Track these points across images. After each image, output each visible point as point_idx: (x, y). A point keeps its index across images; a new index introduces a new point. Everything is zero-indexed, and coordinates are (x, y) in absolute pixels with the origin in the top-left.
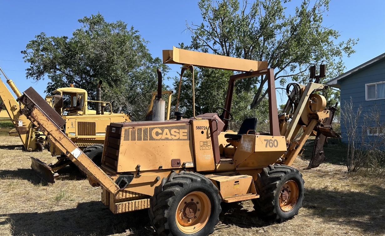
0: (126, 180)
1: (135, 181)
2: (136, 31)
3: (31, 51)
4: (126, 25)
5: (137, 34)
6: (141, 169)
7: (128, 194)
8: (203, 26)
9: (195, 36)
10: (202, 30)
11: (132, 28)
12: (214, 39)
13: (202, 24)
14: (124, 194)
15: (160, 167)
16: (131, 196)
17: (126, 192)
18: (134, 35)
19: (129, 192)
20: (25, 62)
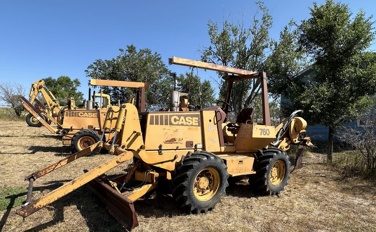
0: (66, 131)
1: (70, 132)
2: (159, 55)
3: (91, 70)
4: (151, 51)
5: (159, 57)
6: (72, 128)
7: (68, 137)
8: (210, 48)
9: (203, 55)
10: (210, 51)
11: (156, 53)
12: (218, 57)
13: (210, 47)
14: (66, 137)
15: (82, 128)
16: (69, 138)
17: (67, 136)
18: (157, 57)
19: (69, 137)
20: (87, 76)
